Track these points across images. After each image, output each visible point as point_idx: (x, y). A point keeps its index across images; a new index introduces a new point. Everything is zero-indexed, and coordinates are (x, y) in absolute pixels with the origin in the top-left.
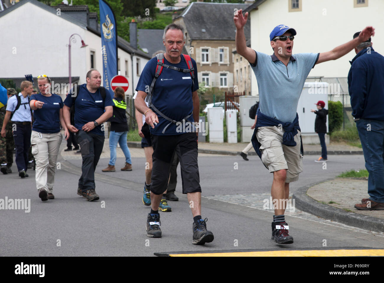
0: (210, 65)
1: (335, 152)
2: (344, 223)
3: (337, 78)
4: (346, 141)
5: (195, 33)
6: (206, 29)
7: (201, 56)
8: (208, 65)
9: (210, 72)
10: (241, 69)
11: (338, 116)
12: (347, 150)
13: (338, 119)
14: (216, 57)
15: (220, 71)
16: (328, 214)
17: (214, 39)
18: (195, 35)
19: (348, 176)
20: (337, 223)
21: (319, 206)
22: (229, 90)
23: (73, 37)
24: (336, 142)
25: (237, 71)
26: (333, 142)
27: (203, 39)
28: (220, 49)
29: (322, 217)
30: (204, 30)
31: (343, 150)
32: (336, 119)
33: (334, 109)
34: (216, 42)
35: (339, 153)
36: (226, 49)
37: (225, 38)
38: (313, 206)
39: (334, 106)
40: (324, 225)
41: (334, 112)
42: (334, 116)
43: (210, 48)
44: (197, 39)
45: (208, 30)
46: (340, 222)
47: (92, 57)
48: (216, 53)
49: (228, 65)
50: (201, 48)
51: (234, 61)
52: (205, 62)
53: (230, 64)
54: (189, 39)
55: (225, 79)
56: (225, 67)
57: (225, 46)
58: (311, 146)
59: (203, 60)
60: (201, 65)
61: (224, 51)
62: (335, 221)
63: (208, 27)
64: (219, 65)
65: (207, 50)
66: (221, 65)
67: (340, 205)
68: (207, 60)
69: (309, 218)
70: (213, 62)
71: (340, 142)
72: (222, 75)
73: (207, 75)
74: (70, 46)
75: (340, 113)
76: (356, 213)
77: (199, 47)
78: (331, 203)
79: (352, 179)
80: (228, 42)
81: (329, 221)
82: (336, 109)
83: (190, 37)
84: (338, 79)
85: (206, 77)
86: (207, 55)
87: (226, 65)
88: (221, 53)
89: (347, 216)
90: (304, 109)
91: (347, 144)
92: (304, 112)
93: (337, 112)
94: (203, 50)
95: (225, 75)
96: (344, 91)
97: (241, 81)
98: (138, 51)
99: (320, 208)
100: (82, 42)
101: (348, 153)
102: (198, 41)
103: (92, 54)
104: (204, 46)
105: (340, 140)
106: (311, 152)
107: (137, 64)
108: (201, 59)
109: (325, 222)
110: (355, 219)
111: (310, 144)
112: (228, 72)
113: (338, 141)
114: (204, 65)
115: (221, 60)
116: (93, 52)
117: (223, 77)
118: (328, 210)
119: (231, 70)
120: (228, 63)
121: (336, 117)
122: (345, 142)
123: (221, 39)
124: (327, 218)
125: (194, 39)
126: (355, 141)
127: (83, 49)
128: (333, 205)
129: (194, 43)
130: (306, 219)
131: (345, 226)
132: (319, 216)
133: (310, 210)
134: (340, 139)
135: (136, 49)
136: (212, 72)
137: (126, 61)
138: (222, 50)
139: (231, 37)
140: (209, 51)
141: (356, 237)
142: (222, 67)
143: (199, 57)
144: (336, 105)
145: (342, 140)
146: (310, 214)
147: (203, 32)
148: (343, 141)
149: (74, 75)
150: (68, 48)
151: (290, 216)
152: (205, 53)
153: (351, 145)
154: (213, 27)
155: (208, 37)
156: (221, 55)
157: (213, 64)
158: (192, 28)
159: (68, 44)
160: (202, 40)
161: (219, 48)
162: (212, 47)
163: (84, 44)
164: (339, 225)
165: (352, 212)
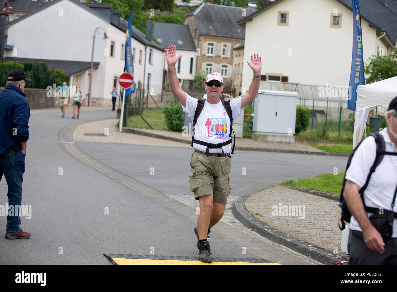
0: (214, 58)
1: (297, 151)
2: (259, 234)
3: (310, 86)
4: (309, 141)
5: (204, 29)
6: (213, 26)
7: (207, 49)
8: (212, 57)
9: (213, 63)
10: (239, 64)
11: (305, 120)
12: (307, 150)
13: (305, 122)
14: (220, 51)
15: (222, 63)
16: (251, 225)
17: (219, 35)
18: (203, 31)
19: (287, 185)
20: (255, 233)
21: (247, 217)
22: (228, 80)
23: (98, 29)
24: (301, 143)
25: (236, 65)
26: (298, 142)
27: (210, 34)
28: (224, 45)
29: (247, 226)
30: (211, 28)
31: (304, 150)
32: (303, 122)
33: (303, 114)
34: (220, 38)
35: (301, 152)
36: (229, 45)
37: (228, 36)
38: (243, 216)
39: (303, 111)
40: (246, 233)
41: (302, 116)
42: (302, 119)
43: (215, 43)
44: (204, 34)
45: (215, 28)
46: (257, 232)
47: (112, 47)
48: (220, 48)
49: (229, 59)
50: (208, 42)
51: (234, 56)
52: (210, 55)
53: (231, 58)
54: (198, 34)
55: (226, 70)
56: (227, 60)
57: (228, 42)
58: (278, 144)
59: (208, 53)
60: (206, 57)
61: (227, 46)
62: (254, 231)
63: (214, 25)
64: (222, 58)
65: (212, 45)
66: (223, 58)
67: (263, 218)
68: (212, 53)
69: (237, 226)
70: (217, 55)
71: (304, 142)
72: (223, 66)
73: (210, 65)
74: (94, 37)
75: (307, 117)
76: (270, 227)
77: (206, 41)
78: (257, 214)
79: (288, 187)
80: (231, 39)
81: (250, 230)
82: (304, 114)
83: (199, 33)
84: (312, 87)
85: (209, 67)
86: (212, 49)
87: (228, 58)
88: (224, 48)
89: (262, 229)
90: (276, 113)
91: (309, 144)
92: (276, 115)
93: (304, 117)
94: (209, 44)
95: (226, 66)
96: (315, 97)
97: (238, 74)
98: (153, 43)
99: (247, 218)
100: (105, 34)
101: (307, 153)
102: (205, 36)
103: (112, 44)
104: (210, 41)
105: (304, 141)
106: (277, 150)
107: (150, 54)
108: (207, 51)
109: (247, 231)
110: (267, 232)
111: (278, 142)
112: (229, 65)
113: (302, 141)
114: (208, 57)
115: (224, 54)
116: (113, 43)
117: (224, 68)
118: (252, 222)
119: (231, 64)
120: (229, 57)
121: (304, 120)
122: (307, 142)
123: (225, 36)
124: (249, 228)
125: (202, 34)
126: (315, 142)
127: (105, 40)
128: (257, 216)
129: (202, 38)
130: (234, 227)
131: (259, 236)
132: (245, 225)
133: (240, 219)
134: (304, 139)
135: (150, 41)
136: (215, 63)
137: (141, 51)
138: (225, 46)
139: (234, 35)
140: (214, 45)
141: (262, 248)
142: (224, 60)
143: (205, 50)
144: (304, 111)
145: (306, 140)
146: (239, 222)
147: (211, 29)
148: (306, 142)
149: (95, 60)
150: (92, 38)
151: (225, 222)
152: (210, 47)
153: (311, 146)
154: (219, 25)
155: (214, 34)
156: (224, 50)
157: (216, 56)
158: (202, 25)
159: (93, 34)
160: (209, 36)
161: (223, 43)
162: (217, 42)
163: (106, 37)
164: (255, 235)
165: (267, 225)
